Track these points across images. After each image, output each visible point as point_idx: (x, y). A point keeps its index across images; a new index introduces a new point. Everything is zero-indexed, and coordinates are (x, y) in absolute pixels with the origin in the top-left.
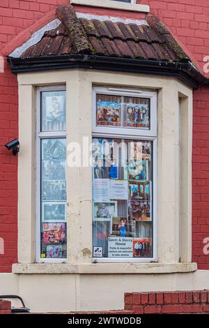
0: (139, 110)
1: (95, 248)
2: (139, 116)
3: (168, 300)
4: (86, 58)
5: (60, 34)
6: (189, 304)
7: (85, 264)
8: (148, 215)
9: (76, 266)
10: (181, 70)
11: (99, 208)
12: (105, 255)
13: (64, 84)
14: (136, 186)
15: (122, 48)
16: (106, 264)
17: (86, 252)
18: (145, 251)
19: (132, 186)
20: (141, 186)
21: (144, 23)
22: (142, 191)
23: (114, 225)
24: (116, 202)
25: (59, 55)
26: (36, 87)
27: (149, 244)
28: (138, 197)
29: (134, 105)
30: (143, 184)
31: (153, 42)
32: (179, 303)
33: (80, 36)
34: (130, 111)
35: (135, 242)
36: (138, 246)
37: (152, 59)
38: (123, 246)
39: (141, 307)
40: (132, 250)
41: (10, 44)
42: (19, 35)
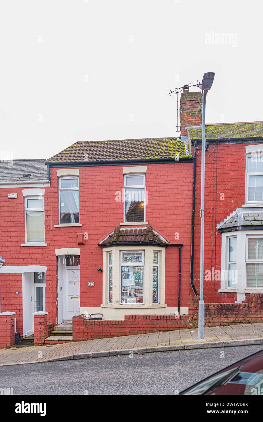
0: (138, 257)
1: (122, 300)
3: (137, 318)
4: (114, 243)
7: (117, 305)
8: (142, 290)
9: (113, 306)
10: (154, 242)
11: (124, 288)
12: (126, 302)
14: (138, 281)
15: (129, 239)
16: (125, 305)
17: (117, 302)
18: (141, 301)
19: (136, 281)
21: (146, 228)
22: (140, 282)
23: (129, 293)
24: (130, 286)
26: (106, 252)
27: (142, 299)
28: (138, 284)
29: (136, 255)
31: (143, 235)
32: (141, 319)
33: (115, 237)
35: (137, 298)
36: (138, 300)
37: (139, 241)
38: (132, 300)
40: (136, 301)
41: (100, 240)
42: (103, 237)
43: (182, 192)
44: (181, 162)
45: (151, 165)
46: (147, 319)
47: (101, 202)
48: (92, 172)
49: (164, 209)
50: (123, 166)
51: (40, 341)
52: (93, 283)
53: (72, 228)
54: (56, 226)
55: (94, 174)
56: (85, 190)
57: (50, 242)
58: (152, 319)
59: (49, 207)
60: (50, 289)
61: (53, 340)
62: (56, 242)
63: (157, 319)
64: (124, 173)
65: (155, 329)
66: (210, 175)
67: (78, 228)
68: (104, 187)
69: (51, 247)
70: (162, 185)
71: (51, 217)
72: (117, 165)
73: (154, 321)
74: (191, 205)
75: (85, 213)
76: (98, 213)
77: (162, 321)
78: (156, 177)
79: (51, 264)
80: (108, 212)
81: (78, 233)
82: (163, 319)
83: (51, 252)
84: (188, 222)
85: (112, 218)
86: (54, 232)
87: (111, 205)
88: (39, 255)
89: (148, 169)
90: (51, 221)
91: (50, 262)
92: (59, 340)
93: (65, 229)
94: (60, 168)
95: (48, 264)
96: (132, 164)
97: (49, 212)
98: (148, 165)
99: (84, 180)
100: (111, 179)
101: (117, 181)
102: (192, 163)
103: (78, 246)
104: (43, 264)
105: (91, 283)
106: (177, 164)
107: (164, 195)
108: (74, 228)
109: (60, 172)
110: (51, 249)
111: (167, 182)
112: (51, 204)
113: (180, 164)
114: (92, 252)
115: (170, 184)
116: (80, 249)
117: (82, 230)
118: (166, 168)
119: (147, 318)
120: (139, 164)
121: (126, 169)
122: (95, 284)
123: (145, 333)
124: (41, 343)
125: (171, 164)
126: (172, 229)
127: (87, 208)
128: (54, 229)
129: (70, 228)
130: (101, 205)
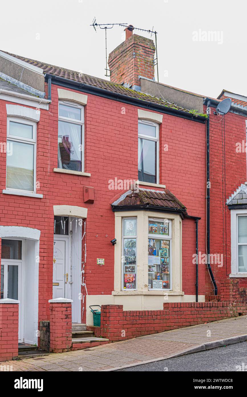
0: (165, 228)
1: (148, 285)
2: (165, 230)
5: (134, 196)
6: (190, 307)
7: (146, 291)
8: (168, 271)
9: (142, 292)
12: (152, 287)
13: (136, 217)
14: (164, 259)
17: (146, 286)
19: (162, 259)
20: (165, 259)
21: (164, 192)
22: (166, 261)
23: (155, 275)
24: (156, 266)
25: (135, 205)
26: (122, 217)
27: (169, 283)
28: (164, 263)
29: (162, 226)
30: (166, 258)
31: (170, 200)
34: (161, 228)
35: (163, 282)
36: (164, 284)
37: (172, 207)
38: (158, 284)
39: (172, 308)
40: (162, 285)
41: (112, 200)
42: (116, 196)
43: (197, 155)
44: (195, 120)
45: (167, 115)
46: (192, 307)
47: (113, 148)
48: (103, 105)
49: (180, 172)
50: (138, 107)
51: (65, 344)
52: (103, 259)
53: (77, 178)
54: (56, 170)
55: (105, 108)
56: (94, 127)
57: (46, 193)
58: (197, 307)
59: (47, 139)
60: (45, 266)
61: (84, 342)
62: (55, 194)
63: (201, 306)
64: (139, 116)
65: (199, 320)
66: (219, 143)
67: (85, 178)
68: (116, 128)
69: (48, 201)
70: (178, 142)
71: (49, 155)
72: (132, 105)
73: (198, 309)
74: (204, 172)
75: (93, 159)
76: (110, 162)
77: (206, 309)
78: (171, 131)
79: (46, 228)
80: (121, 164)
81: (85, 185)
82: (207, 307)
83: (47, 208)
84: (202, 192)
85: (126, 172)
86: (52, 178)
87: (124, 154)
88: (29, 210)
89: (164, 118)
90: (49, 162)
91: (46, 224)
92: (91, 342)
93: (68, 176)
94: (62, 87)
95: (43, 227)
96: (148, 108)
97: (46, 147)
98: (163, 114)
99: (93, 113)
100: (125, 120)
101: (132, 125)
102: (204, 125)
103: (84, 204)
104: (34, 226)
105: (101, 260)
106: (191, 121)
107: (179, 155)
108: (79, 177)
109: (63, 93)
110: (48, 204)
111: (182, 140)
112: (49, 136)
113: (193, 122)
114: (101, 216)
115: (184, 144)
116: (87, 209)
117: (89, 182)
118: (181, 123)
119: (192, 305)
120: (155, 110)
121: (142, 113)
122: (105, 262)
123: (190, 326)
124: (67, 347)
125: (185, 119)
126: (188, 198)
127: (96, 152)
128: (53, 175)
129: (75, 177)
130: (113, 152)
